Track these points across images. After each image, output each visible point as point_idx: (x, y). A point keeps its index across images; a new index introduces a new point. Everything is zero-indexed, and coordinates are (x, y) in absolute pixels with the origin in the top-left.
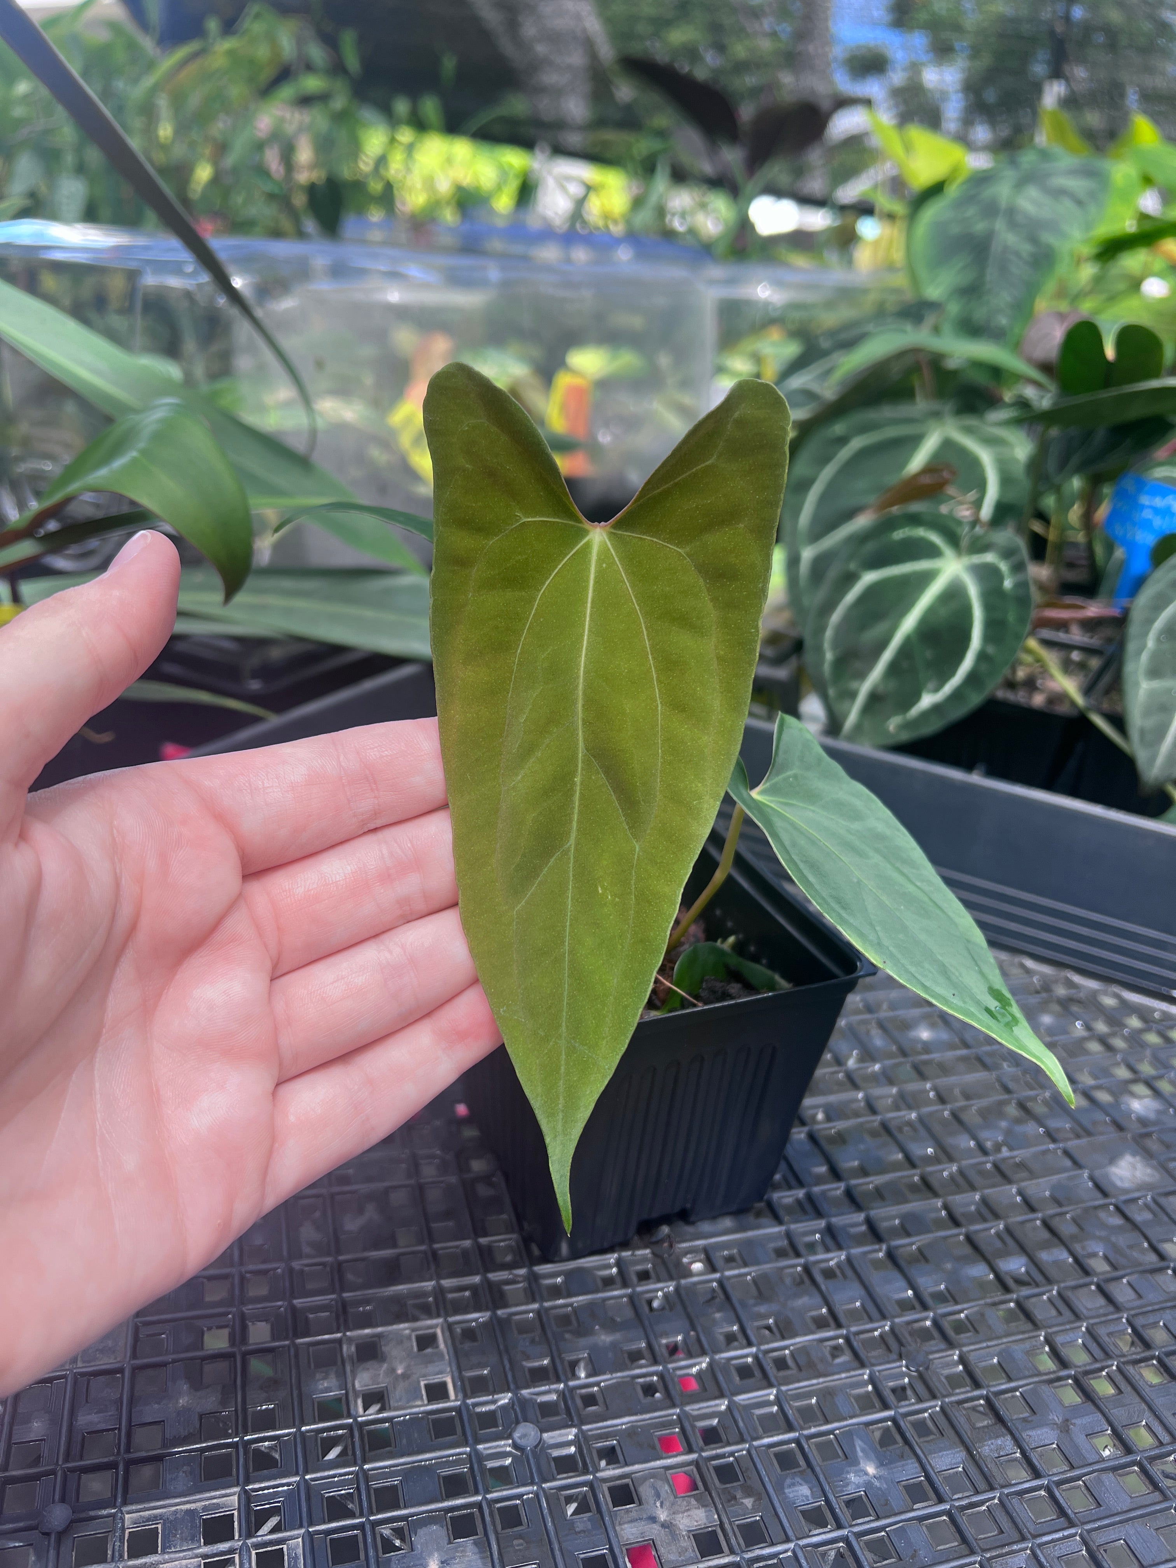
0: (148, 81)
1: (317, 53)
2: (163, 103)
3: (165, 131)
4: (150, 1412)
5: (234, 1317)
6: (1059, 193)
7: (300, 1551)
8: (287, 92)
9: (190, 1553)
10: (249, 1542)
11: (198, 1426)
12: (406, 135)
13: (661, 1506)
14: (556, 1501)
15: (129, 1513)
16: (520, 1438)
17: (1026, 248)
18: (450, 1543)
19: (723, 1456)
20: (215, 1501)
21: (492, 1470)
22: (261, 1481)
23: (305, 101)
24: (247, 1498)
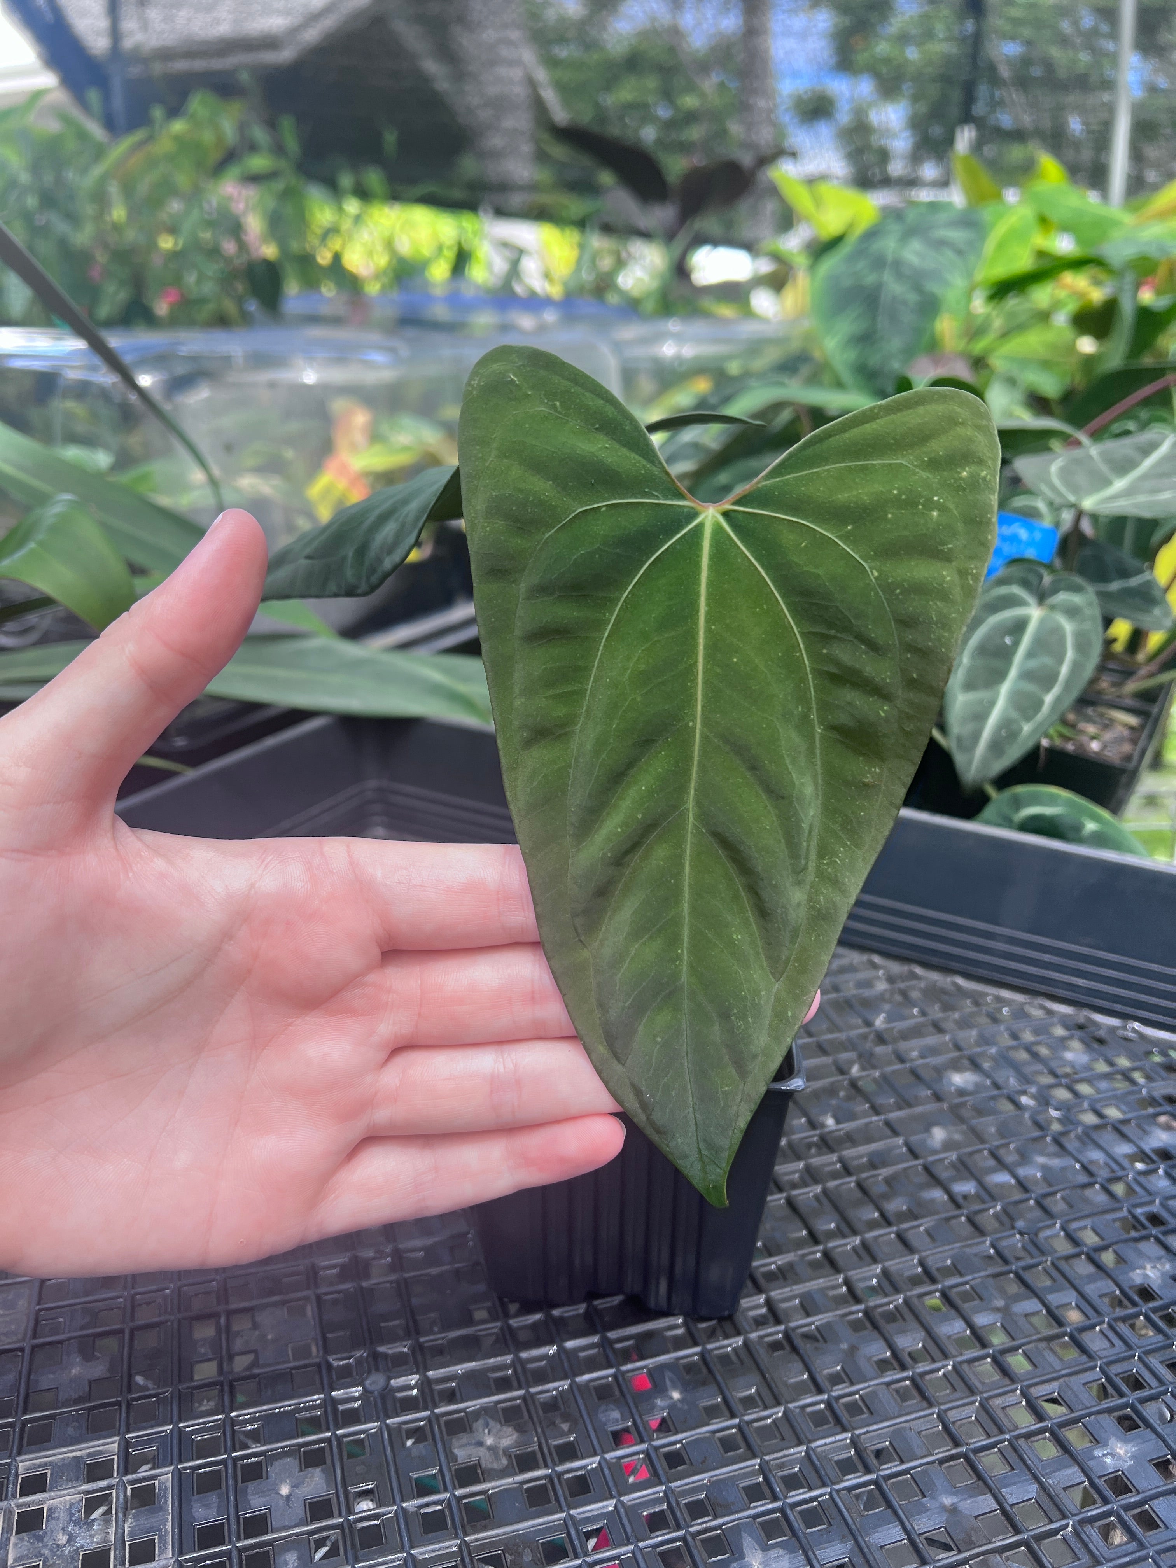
0: (97, 171)
1: (260, 134)
2: (114, 189)
3: (118, 213)
4: (46, 1380)
5: (125, 1300)
6: (941, 244)
7: (169, 1485)
8: (234, 172)
9: (73, 1490)
10: (125, 1479)
11: (87, 1389)
12: (352, 206)
13: (489, 1433)
14: (397, 1435)
15: (22, 1461)
16: (371, 1384)
17: (912, 297)
18: (301, 1470)
19: (548, 1391)
20: (98, 1449)
21: (344, 1412)
22: (139, 1430)
23: (254, 179)
24: (126, 1446)
